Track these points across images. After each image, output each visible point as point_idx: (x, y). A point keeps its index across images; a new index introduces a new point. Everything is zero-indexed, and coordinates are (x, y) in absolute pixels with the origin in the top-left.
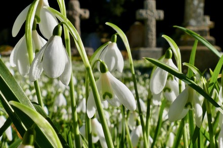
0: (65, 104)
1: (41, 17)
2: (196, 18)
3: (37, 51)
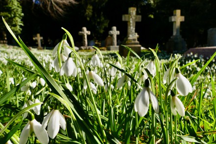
0: (81, 71)
1: (64, 48)
2: (132, 34)
3: (63, 62)
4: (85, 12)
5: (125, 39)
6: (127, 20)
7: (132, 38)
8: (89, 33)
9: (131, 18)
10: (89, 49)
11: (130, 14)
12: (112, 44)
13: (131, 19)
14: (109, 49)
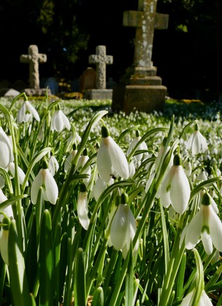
4: (39, 14)
5: (128, 70)
6: (134, 24)
7: (145, 69)
8: (44, 59)
9: (145, 19)
10: (43, 95)
11: (142, 10)
12: (96, 85)
13: (144, 22)
14: (88, 97)
